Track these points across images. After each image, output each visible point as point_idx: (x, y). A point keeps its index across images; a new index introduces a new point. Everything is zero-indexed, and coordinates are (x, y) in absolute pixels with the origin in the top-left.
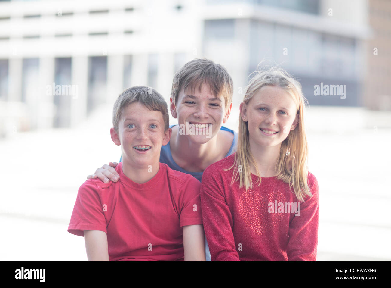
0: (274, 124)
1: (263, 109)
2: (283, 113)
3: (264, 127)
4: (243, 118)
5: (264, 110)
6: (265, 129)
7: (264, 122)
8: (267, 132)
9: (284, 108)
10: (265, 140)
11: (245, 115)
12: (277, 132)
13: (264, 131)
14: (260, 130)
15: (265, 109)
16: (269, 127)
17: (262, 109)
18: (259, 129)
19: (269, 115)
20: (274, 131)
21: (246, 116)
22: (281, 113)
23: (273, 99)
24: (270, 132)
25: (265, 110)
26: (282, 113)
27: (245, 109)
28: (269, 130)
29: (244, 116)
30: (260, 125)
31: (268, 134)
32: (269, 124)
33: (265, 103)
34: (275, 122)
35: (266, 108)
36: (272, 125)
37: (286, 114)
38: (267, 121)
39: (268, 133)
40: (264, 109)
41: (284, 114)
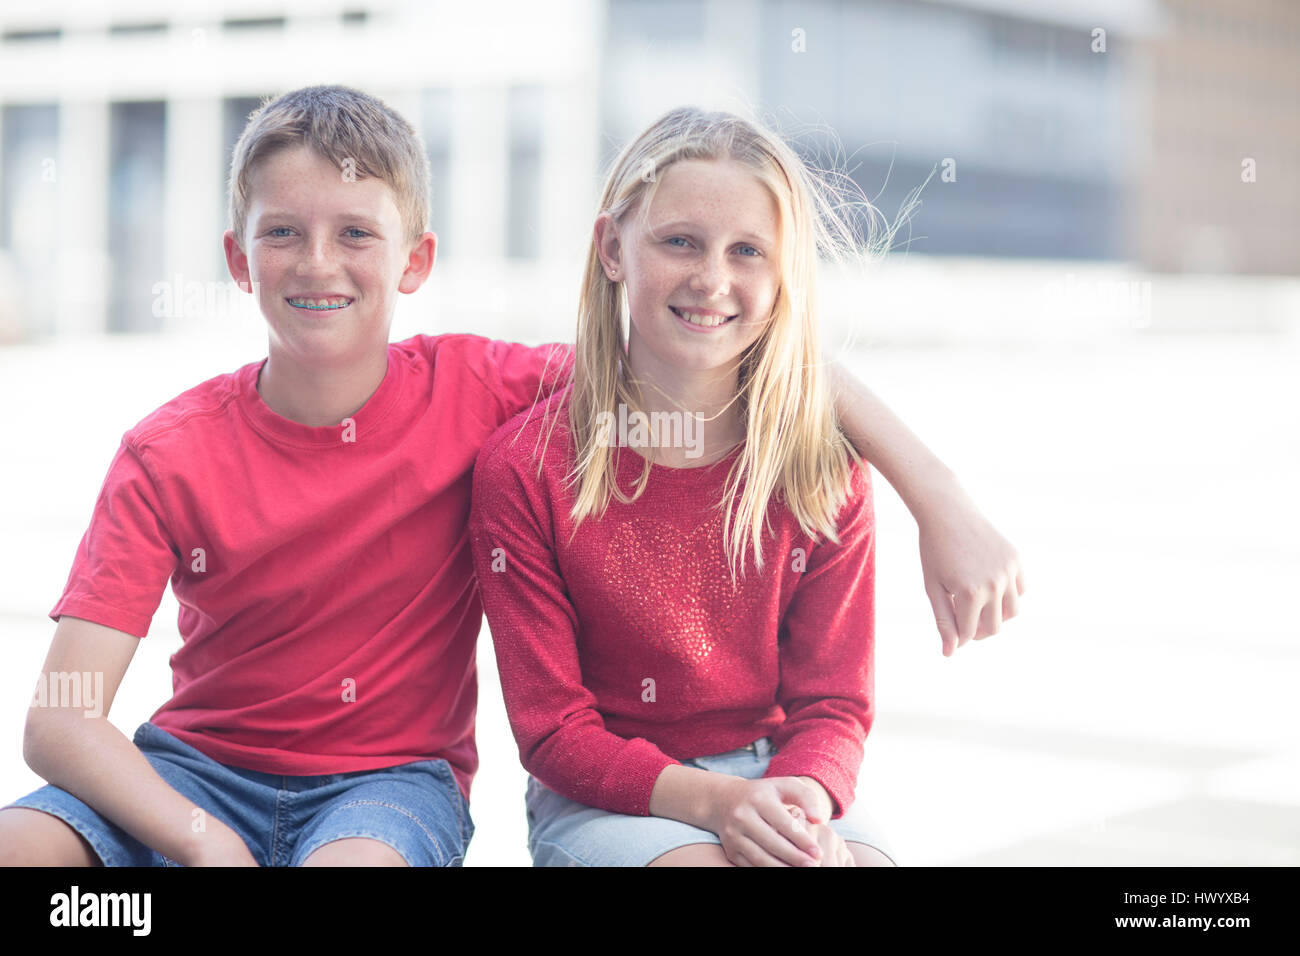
0: (721, 294)
1: (680, 242)
2: (750, 252)
3: (685, 302)
4: (606, 269)
5: (682, 245)
6: (691, 311)
7: (685, 285)
8: (696, 319)
9: (752, 236)
10: (688, 349)
11: (613, 258)
12: (730, 319)
13: (686, 316)
14: (671, 312)
15: (687, 242)
16: (702, 305)
17: (677, 241)
18: (667, 309)
19: (704, 260)
20: (721, 314)
21: (618, 261)
22: (741, 253)
23: (712, 205)
24: (709, 320)
25: (686, 244)
26: (747, 251)
27: (613, 236)
28: (703, 312)
29: (613, 264)
30: (673, 294)
31: (697, 328)
32: (704, 292)
33: (687, 220)
34: (724, 289)
35: (691, 237)
36: (714, 297)
37: (759, 254)
38: (695, 283)
39: (700, 325)
40: (684, 240)
41: (752, 254)
